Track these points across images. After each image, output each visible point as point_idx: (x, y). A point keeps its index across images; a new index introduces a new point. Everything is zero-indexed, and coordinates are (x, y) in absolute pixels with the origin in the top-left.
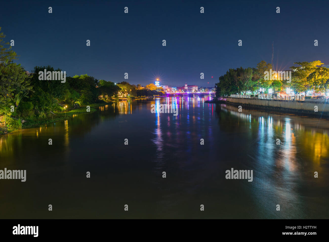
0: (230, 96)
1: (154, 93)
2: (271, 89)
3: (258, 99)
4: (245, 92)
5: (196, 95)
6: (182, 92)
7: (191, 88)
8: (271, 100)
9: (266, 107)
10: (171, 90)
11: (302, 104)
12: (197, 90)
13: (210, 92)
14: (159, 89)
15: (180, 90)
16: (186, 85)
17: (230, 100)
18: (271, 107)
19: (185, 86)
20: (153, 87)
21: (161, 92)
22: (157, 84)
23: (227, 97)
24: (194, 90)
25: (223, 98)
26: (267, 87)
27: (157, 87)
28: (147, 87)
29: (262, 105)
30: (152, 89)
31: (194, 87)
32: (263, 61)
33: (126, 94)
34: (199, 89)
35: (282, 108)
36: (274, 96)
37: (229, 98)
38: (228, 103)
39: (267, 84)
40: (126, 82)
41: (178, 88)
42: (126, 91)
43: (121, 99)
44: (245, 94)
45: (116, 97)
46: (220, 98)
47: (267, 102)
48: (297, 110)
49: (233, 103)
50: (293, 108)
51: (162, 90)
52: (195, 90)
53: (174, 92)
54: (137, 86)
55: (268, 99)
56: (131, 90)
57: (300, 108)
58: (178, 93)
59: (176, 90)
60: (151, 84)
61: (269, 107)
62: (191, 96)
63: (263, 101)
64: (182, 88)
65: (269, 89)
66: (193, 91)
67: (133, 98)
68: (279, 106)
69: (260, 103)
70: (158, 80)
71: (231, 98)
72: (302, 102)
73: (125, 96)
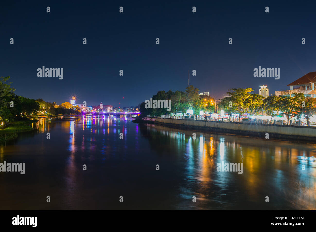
0: (160, 116)
1: (71, 111)
2: (203, 111)
3: (193, 120)
4: (175, 113)
5: (112, 114)
6: (98, 111)
7: (106, 108)
8: (207, 121)
9: (202, 127)
10: (86, 109)
11: (239, 125)
12: (112, 109)
13: (126, 112)
14: (75, 107)
15: (95, 109)
16: (102, 105)
17: (160, 120)
18: (208, 127)
19: (100, 106)
20: (69, 106)
21: (78, 111)
22: (72, 103)
23: (156, 118)
24: (109, 109)
25: (150, 118)
26: (198, 109)
27: (73, 105)
28: (62, 105)
29: (198, 125)
30: (68, 107)
31: (109, 107)
32: (191, 86)
33: (44, 112)
34: (114, 108)
35: (219, 128)
36: (207, 117)
37: (158, 118)
38: (157, 123)
39: (199, 107)
40: (42, 99)
41: (94, 108)
42: (44, 108)
43: (40, 116)
44: (175, 115)
45: (35, 114)
46: (147, 118)
47: (204, 123)
48: (234, 130)
49: (164, 123)
50: (231, 129)
51: (79, 109)
52: (111, 111)
53: (90, 111)
54: (52, 104)
55: (204, 120)
56: (49, 108)
57: (237, 129)
58: (95, 112)
59: (91, 109)
60: (67, 102)
61: (205, 127)
62: (107, 115)
63: (198, 122)
64: (98, 107)
65: (201, 111)
66: (108, 111)
67: (50, 116)
68: (216, 127)
69: (195, 124)
70: (74, 98)
71: (161, 118)
72: (239, 123)
73: (43, 114)
